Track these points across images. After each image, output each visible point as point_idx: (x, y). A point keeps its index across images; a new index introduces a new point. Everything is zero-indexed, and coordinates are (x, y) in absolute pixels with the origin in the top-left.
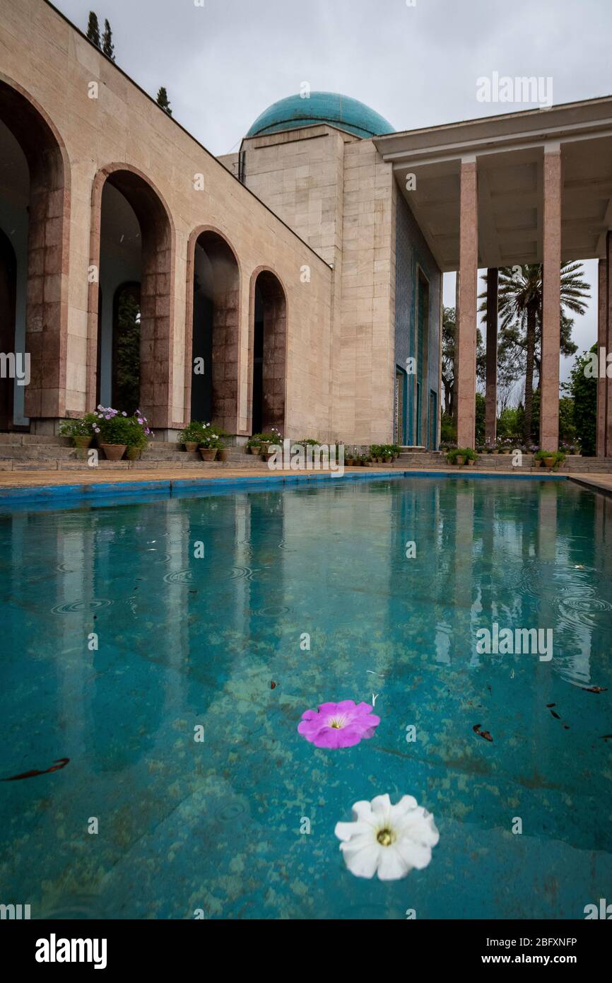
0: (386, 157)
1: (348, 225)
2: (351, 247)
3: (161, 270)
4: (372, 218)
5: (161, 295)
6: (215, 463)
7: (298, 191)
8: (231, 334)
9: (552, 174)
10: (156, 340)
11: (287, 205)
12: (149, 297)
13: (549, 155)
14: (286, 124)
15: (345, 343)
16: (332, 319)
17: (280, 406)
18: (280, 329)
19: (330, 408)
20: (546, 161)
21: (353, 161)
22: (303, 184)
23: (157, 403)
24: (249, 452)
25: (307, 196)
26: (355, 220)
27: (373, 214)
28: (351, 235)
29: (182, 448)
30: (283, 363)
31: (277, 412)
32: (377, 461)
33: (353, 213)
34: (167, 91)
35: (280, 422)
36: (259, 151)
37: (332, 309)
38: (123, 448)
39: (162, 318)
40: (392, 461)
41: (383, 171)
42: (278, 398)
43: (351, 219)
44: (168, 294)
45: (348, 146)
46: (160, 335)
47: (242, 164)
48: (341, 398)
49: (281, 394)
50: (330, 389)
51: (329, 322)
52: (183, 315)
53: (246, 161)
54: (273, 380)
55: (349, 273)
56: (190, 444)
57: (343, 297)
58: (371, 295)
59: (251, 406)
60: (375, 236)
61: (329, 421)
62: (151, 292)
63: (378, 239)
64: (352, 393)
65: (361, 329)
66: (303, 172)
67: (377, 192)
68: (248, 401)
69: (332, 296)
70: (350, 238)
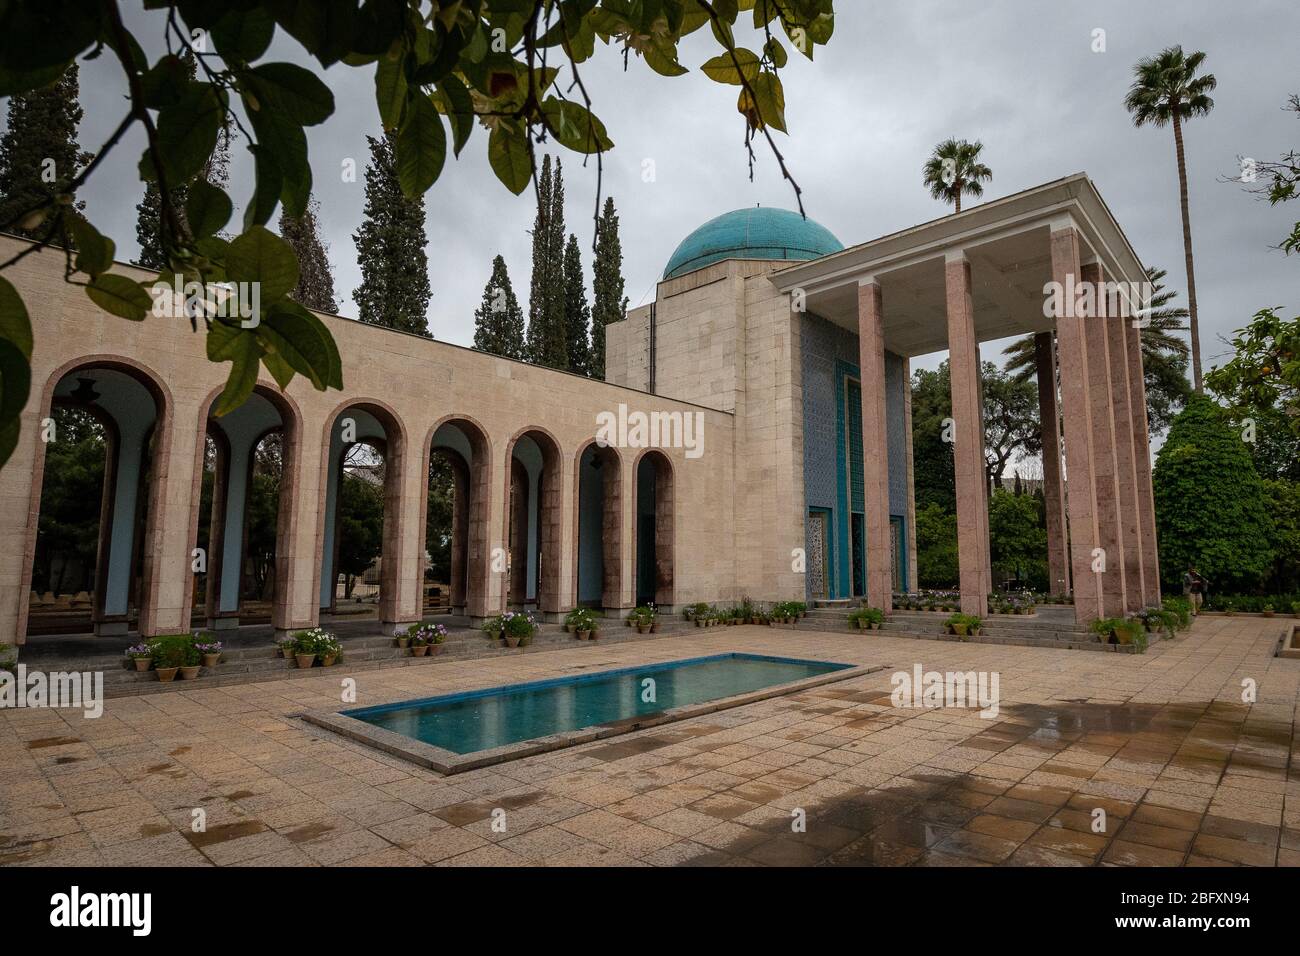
0: (783, 290)
1: (750, 363)
2: (754, 386)
3: (554, 488)
4: (773, 354)
5: (554, 508)
6: (587, 643)
7: (702, 336)
8: (615, 518)
9: (955, 285)
10: (551, 542)
11: (692, 351)
12: (547, 508)
13: (951, 265)
14: (695, 261)
15: (751, 489)
16: (734, 466)
17: (670, 572)
18: (668, 498)
19: (735, 562)
20: (947, 272)
21: (753, 296)
22: (705, 330)
23: (552, 591)
24: (628, 624)
25: (709, 340)
26: (756, 358)
27: (774, 350)
28: (754, 373)
29: (566, 629)
30: (671, 530)
31: (667, 578)
32: (779, 622)
33: (755, 350)
34: (614, 199)
35: (670, 587)
36: (668, 301)
37: (734, 456)
38: (518, 640)
39: (555, 525)
40: (795, 621)
41: (781, 304)
42: (667, 564)
43: (753, 357)
44: (558, 507)
45: (748, 282)
46: (554, 539)
47: (653, 315)
48: (748, 548)
49: (670, 560)
50: (735, 540)
51: (731, 471)
52: (571, 518)
53: (657, 312)
54: (664, 547)
55: (753, 414)
56: (570, 627)
57: (747, 440)
58: (774, 436)
59: (635, 579)
60: (776, 373)
61: (734, 575)
62: (548, 505)
63: (779, 376)
64: (758, 544)
65: (765, 473)
66: (705, 317)
67: (777, 327)
68: (633, 575)
69: (734, 443)
70: (753, 376)
